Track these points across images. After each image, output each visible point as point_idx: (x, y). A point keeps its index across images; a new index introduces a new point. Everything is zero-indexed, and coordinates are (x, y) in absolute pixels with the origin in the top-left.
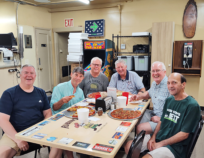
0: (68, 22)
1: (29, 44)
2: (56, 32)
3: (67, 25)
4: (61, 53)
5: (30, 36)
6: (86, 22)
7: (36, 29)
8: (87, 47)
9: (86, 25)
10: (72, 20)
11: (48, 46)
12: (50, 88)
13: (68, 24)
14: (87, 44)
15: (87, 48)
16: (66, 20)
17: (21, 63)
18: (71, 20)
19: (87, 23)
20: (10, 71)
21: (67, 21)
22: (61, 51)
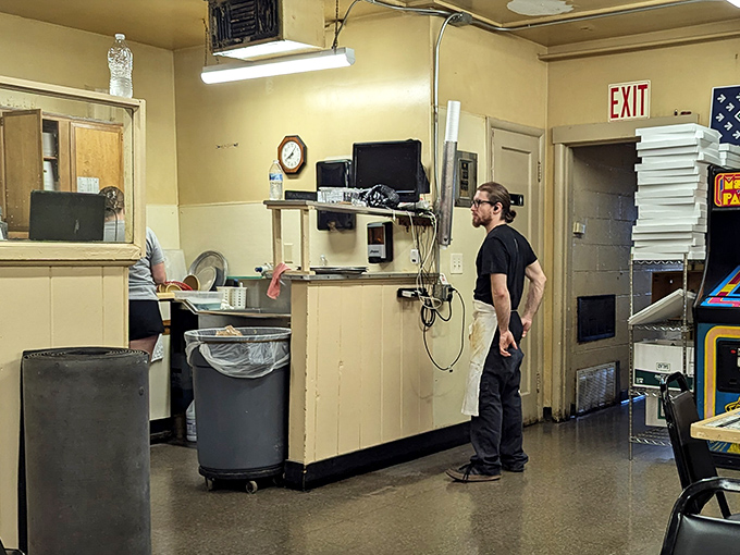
0: (626, 97)
1: (466, 189)
2: (566, 145)
3: (618, 109)
4: (579, 235)
5: (474, 157)
6: (717, 92)
7: (494, 127)
8: (727, 196)
9: (718, 108)
10: (643, 87)
11: (529, 200)
12: (529, 389)
13: (626, 104)
14: (728, 186)
15: (726, 203)
16: (617, 90)
17: (437, 267)
18: (640, 87)
19: (722, 98)
20: (404, 293)
21: (619, 96)
22: (577, 228)
